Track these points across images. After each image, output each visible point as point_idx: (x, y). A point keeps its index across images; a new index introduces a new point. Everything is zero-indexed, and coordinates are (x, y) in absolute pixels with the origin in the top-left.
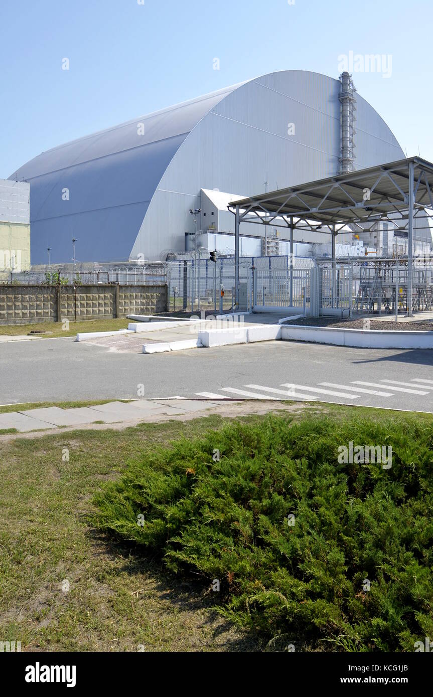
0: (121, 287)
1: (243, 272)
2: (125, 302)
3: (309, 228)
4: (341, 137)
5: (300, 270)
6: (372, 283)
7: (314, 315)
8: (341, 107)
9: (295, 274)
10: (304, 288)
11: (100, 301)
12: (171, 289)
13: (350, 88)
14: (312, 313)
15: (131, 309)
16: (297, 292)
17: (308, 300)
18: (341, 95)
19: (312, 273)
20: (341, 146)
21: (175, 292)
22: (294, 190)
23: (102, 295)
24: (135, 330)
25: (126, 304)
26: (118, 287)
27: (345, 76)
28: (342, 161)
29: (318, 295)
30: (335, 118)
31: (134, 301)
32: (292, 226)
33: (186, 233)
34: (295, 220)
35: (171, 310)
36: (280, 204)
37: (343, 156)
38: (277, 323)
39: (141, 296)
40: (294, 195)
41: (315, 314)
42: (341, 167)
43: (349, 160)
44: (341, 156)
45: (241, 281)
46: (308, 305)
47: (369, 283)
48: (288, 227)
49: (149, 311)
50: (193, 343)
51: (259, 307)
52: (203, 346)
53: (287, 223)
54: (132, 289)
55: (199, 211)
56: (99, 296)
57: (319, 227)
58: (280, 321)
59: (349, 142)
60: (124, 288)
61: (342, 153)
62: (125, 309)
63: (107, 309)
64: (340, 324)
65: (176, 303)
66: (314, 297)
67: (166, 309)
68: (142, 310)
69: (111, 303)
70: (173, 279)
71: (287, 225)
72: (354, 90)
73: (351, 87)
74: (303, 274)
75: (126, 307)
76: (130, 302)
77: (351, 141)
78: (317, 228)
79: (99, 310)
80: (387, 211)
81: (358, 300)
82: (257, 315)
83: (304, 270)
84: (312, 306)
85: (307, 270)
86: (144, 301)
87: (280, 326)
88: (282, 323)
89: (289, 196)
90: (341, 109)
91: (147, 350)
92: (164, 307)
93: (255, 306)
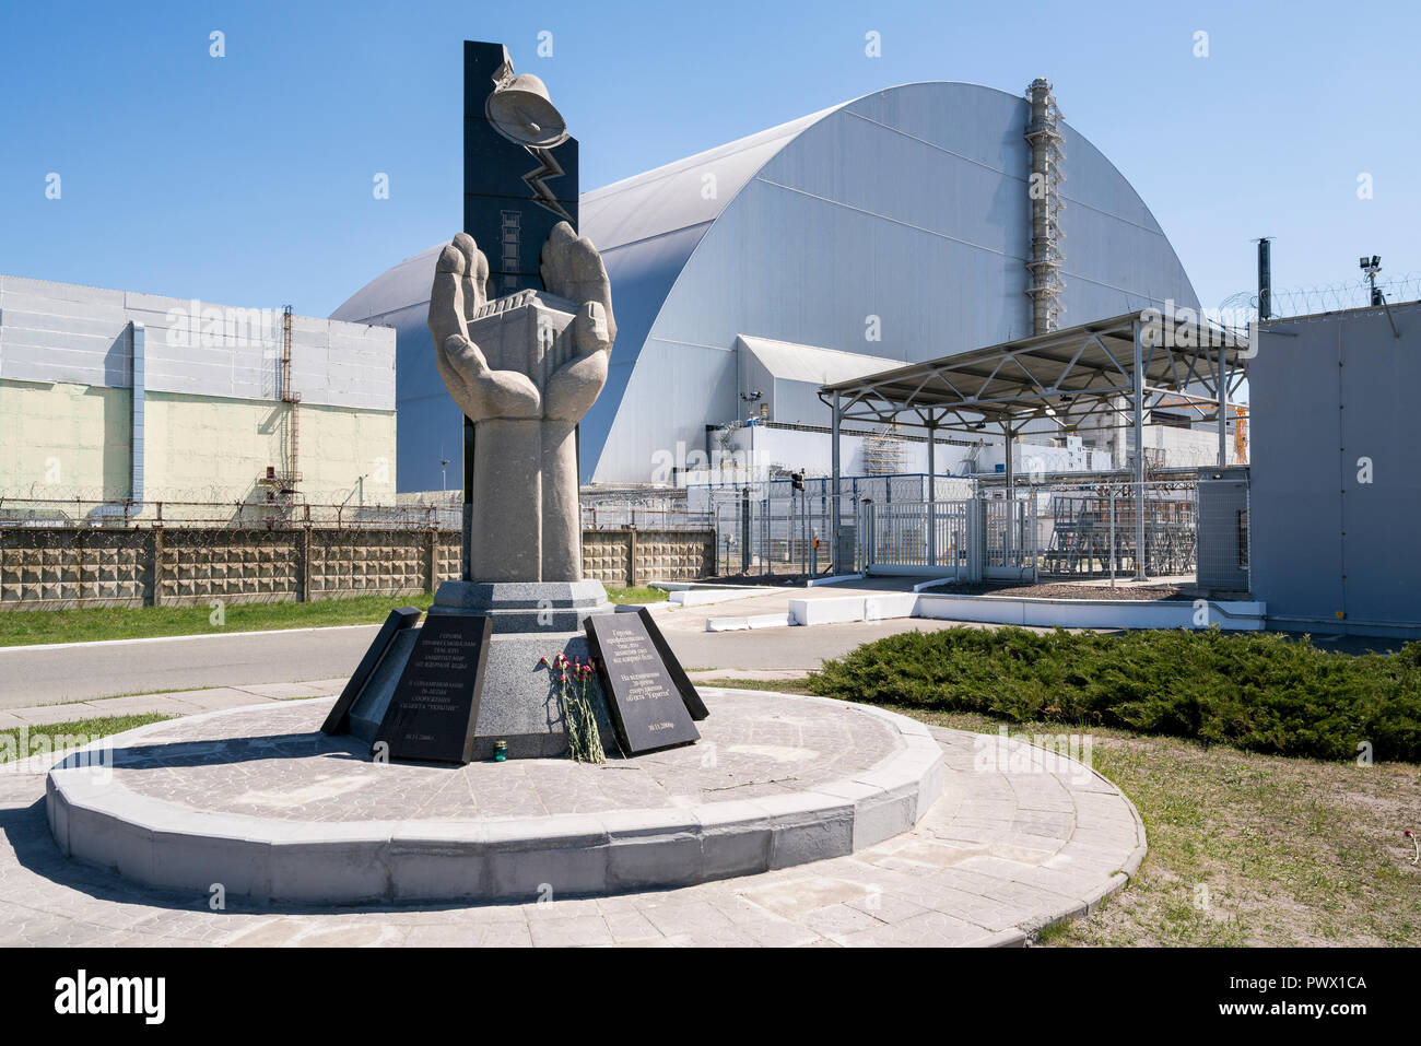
0: (639, 534)
1: (846, 506)
2: (646, 560)
3: (965, 427)
4: (1031, 218)
5: (947, 503)
6: (1075, 524)
7: (973, 578)
8: (1031, 154)
9: (939, 509)
10: (955, 534)
11: (606, 559)
12: (722, 538)
13: (1049, 113)
14: (970, 573)
15: (655, 572)
16: (943, 544)
17: (963, 554)
18: (1029, 130)
19: (969, 508)
20: (1031, 236)
21: (729, 543)
22: (936, 365)
23: (608, 548)
24: (681, 602)
25: (648, 564)
26: (634, 535)
27: (1039, 89)
28: (1034, 269)
29: (979, 544)
30: (1018, 179)
31: (659, 558)
32: (932, 424)
33: (707, 426)
34: (938, 412)
35: (721, 574)
36: (914, 388)
37: (1035, 257)
38: (911, 590)
39: (672, 548)
40: (935, 374)
41: (975, 576)
42: (1031, 280)
43: (1048, 266)
44: (1031, 258)
45: (844, 522)
46: (963, 563)
47: (1071, 524)
48: (925, 426)
49: (684, 576)
50: (782, 621)
51: (880, 565)
52: (796, 622)
53: (924, 419)
54: (657, 538)
55: (758, 396)
56: (604, 550)
57: (981, 425)
58: (916, 587)
59: (1048, 227)
60: (643, 537)
61: (1034, 252)
62: (646, 572)
63: (616, 571)
64: (1016, 590)
65: (729, 561)
66: (973, 549)
67: (713, 573)
68: (673, 573)
69: (623, 561)
70: (724, 520)
71: (922, 423)
72: (1058, 118)
73: (1052, 111)
74: (953, 509)
75: (647, 569)
76: (655, 560)
77: (1052, 226)
78: (977, 427)
79: (604, 574)
80: (1107, 393)
81: (1052, 555)
82: (876, 580)
83: (955, 502)
84: (969, 564)
85: (959, 503)
86: (677, 558)
87: (917, 595)
88: (921, 591)
89: (927, 376)
90: (1031, 160)
91: (713, 627)
92: (709, 569)
93: (871, 566)
